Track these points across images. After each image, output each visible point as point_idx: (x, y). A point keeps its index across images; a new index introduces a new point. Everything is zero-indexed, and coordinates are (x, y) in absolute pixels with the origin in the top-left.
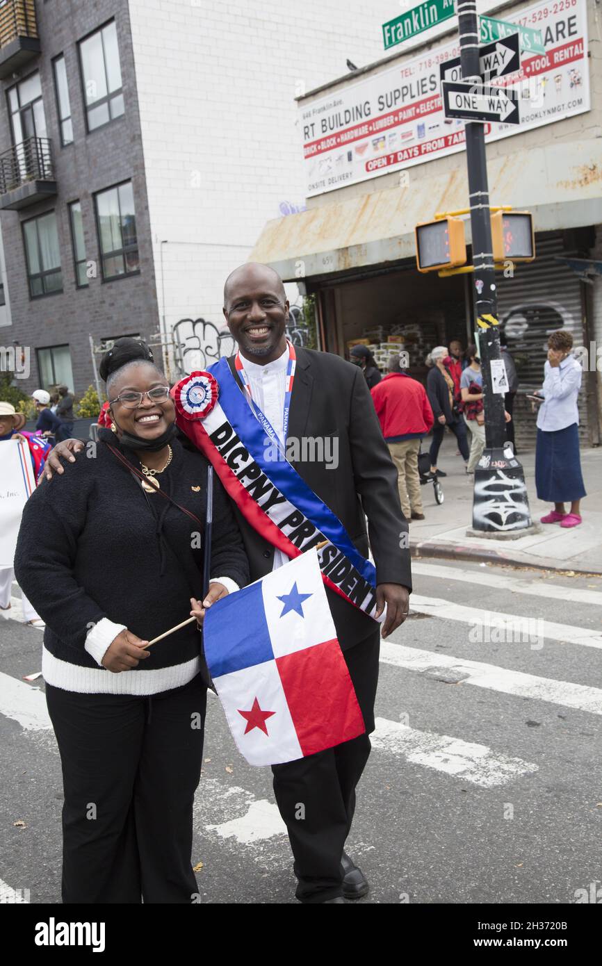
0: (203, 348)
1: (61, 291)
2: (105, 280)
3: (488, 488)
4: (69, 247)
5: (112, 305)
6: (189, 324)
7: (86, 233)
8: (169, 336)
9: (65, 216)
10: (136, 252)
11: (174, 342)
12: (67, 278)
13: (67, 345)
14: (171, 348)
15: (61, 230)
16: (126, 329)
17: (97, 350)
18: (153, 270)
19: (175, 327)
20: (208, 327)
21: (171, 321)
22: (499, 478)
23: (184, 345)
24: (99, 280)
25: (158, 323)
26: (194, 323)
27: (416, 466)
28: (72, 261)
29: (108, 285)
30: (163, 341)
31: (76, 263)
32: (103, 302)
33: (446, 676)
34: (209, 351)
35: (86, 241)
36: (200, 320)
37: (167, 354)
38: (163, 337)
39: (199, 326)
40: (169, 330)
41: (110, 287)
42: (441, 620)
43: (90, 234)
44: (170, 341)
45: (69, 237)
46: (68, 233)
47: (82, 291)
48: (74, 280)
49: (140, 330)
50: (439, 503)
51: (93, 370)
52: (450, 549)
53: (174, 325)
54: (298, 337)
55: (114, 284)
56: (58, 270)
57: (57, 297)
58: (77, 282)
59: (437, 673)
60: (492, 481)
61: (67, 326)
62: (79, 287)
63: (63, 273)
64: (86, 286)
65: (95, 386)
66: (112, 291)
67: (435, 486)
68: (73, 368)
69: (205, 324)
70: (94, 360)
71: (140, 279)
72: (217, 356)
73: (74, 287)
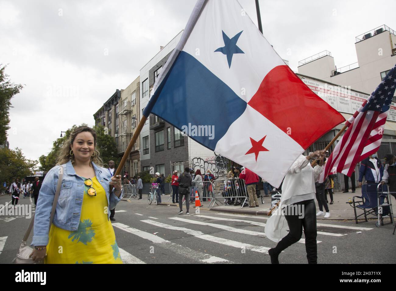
0: (200, 166)
1: (163, 150)
2: (175, 147)
3: (275, 196)
4: (166, 139)
5: (176, 153)
6: (197, 159)
7: (171, 135)
8: (191, 162)
9: (166, 131)
10: (184, 140)
11: (192, 164)
12: (165, 147)
13: (164, 164)
14: (191, 165)
15: (165, 134)
16: (180, 160)
17: (172, 165)
18: (188, 145)
19: (193, 160)
20: (201, 160)
21: (192, 158)
22: (278, 194)
23: (195, 164)
24: (174, 147)
25: (188, 159)
26: (198, 159)
27: (256, 193)
28: (167, 142)
29: (176, 148)
30: (189, 163)
31: (168, 143)
32: (174, 153)
33: (262, 236)
34: (201, 166)
35: (171, 137)
36: (199, 158)
37: (190, 167)
38: (189, 162)
39: (199, 160)
40: (191, 160)
41: (176, 149)
42: (262, 227)
43: (172, 136)
44: (191, 163)
45: (167, 136)
46: (167, 135)
47: (169, 150)
48: (167, 147)
49: (184, 160)
50: (263, 203)
51: (170, 171)
52: (265, 213)
53: (192, 159)
54: (225, 164)
55: (177, 148)
56: (163, 145)
57: (162, 152)
58: (168, 148)
59: (260, 236)
60: (276, 195)
61: (164, 159)
62: (168, 149)
63: (164, 145)
64: (170, 149)
65: (171, 174)
66: (177, 150)
67: (262, 199)
68: (165, 170)
69: (201, 159)
70: (171, 168)
71: (184, 147)
72: (204, 168)
73: (167, 149)
